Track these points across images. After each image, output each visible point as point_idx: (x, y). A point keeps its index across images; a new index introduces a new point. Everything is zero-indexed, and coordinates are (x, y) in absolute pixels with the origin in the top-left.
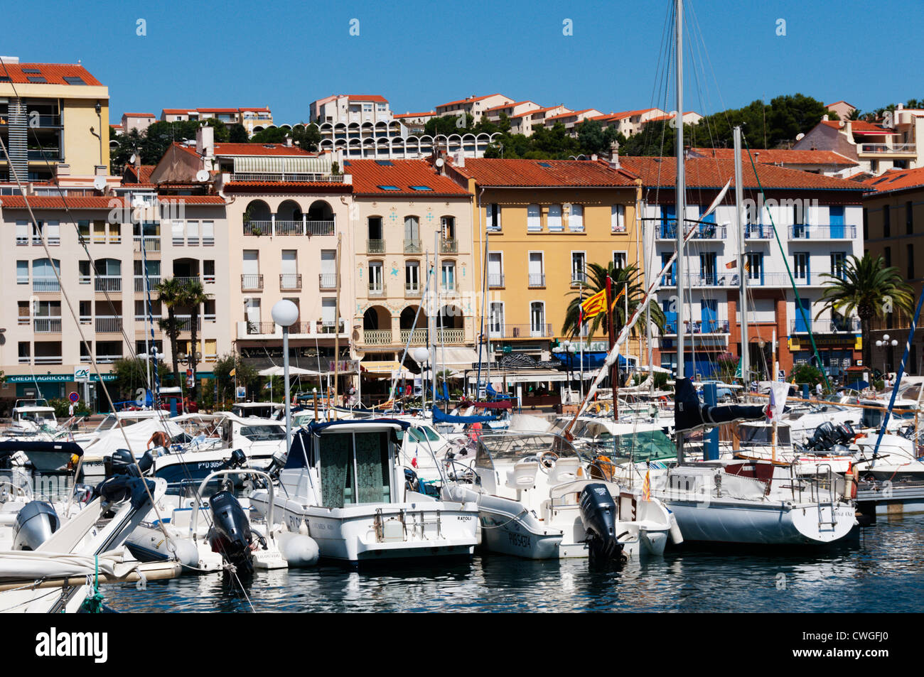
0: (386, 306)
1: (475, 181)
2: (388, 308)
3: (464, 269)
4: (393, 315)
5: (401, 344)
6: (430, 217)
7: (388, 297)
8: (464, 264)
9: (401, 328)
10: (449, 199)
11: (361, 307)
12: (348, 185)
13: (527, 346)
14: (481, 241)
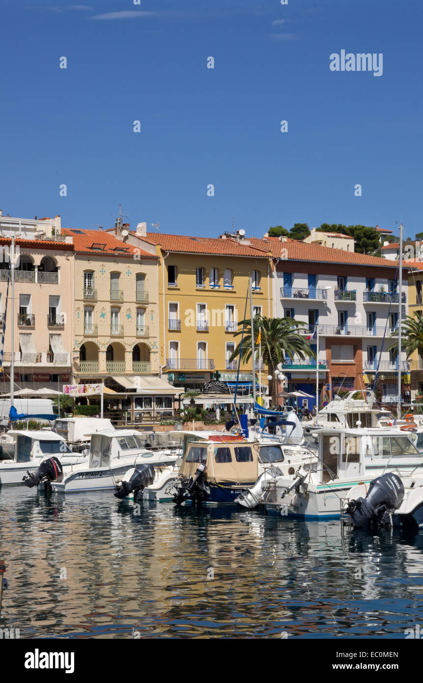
0: (96, 342)
1: (160, 247)
2: (98, 344)
3: (152, 315)
4: (101, 349)
5: (107, 372)
6: (129, 273)
7: (99, 335)
8: (152, 311)
9: (107, 360)
10: (143, 260)
11: (78, 342)
12: (71, 245)
13: (195, 376)
14: (164, 294)
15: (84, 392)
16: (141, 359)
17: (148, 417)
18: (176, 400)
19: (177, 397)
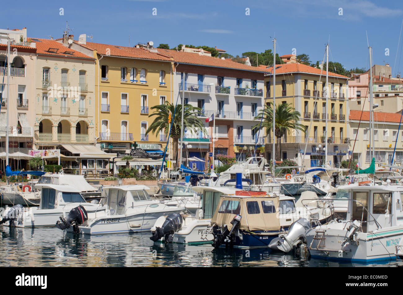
0: (51, 120)
1: (96, 52)
2: (52, 121)
3: (90, 101)
4: (54, 125)
5: (58, 142)
6: (74, 70)
7: (52, 114)
8: (90, 98)
9: (58, 133)
10: (84, 61)
11: (38, 119)
12: (34, 49)
13: (120, 145)
14: (99, 85)
15: (45, 155)
16: (81, 132)
17: (92, 174)
18: (111, 162)
19: (111, 160)
